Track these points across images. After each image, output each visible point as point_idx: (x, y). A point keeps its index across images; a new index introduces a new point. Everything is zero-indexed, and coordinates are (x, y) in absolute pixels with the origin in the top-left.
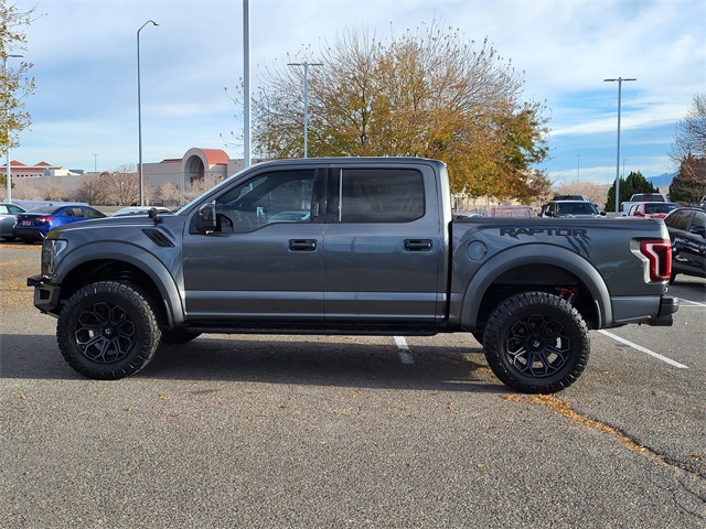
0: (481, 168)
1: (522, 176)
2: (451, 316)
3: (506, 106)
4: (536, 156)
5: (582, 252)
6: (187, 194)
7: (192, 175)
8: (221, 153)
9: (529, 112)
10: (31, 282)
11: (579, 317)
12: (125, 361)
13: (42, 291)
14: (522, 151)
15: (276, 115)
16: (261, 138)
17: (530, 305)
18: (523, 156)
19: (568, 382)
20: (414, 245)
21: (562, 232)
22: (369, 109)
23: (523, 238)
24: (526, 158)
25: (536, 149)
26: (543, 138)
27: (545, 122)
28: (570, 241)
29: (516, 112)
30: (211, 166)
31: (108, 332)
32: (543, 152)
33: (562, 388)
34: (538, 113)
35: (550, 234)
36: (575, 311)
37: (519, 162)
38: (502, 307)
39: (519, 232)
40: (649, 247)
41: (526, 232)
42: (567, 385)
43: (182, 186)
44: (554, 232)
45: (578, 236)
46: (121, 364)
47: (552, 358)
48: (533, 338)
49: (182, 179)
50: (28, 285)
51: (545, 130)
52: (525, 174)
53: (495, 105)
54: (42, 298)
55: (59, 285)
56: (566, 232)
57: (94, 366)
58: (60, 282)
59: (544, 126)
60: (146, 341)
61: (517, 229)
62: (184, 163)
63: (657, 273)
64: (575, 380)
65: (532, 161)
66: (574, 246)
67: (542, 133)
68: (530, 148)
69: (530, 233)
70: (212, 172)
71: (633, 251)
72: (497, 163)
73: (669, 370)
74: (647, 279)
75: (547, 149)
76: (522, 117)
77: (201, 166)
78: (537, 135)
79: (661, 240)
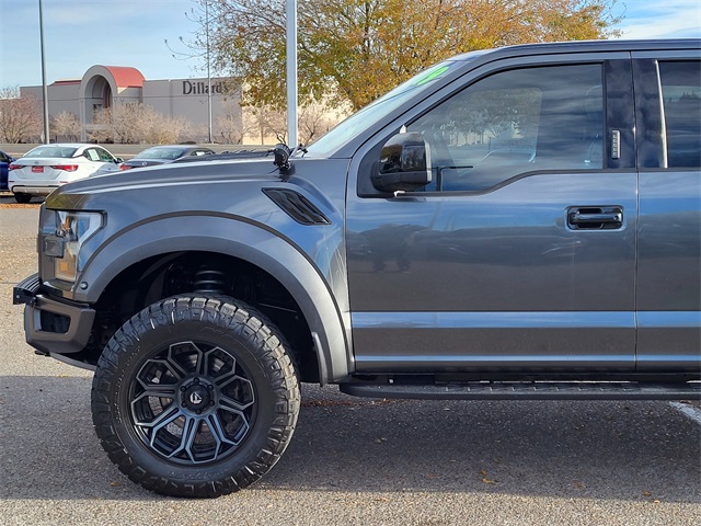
6: (89, 127)
7: (97, 102)
8: (134, 72)
10: (21, 295)
12: (237, 459)
13: (43, 313)
16: (223, 45)
30: (120, 90)
31: (195, 400)
43: (83, 115)
46: (228, 466)
49: (82, 107)
50: (16, 302)
54: (44, 328)
55: (92, 306)
57: (172, 471)
58: (95, 300)
60: (281, 418)
62: (84, 86)
70: (122, 98)
77: (108, 89)
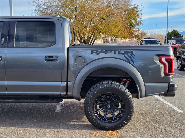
0: (118, 27)
1: (133, 31)
2: (68, 93)
3: (127, 6)
4: (138, 23)
5: (131, 62)
9: (135, 7)
11: (129, 93)
14: (133, 21)
15: (44, 9)
17: (105, 88)
18: (133, 23)
19: (123, 125)
20: (50, 59)
21: (121, 52)
22: (78, 6)
23: (103, 55)
24: (135, 24)
25: (138, 21)
26: (140, 17)
27: (141, 11)
28: (125, 56)
29: (131, 7)
32: (140, 22)
33: (120, 128)
34: (139, 8)
35: (115, 53)
36: (127, 91)
37: (132, 26)
38: (92, 89)
39: (101, 52)
40: (164, 59)
41: (103, 52)
42: (123, 126)
44: (117, 52)
45: (129, 54)
47: (116, 113)
48: (108, 103)
51: (141, 14)
52: (134, 30)
53: (123, 5)
56: (123, 52)
59: (140, 12)
61: (99, 51)
63: (167, 72)
64: (126, 124)
65: (136, 25)
66: (127, 59)
67: (140, 15)
68: (136, 21)
69: (106, 53)
71: (156, 61)
72: (124, 26)
73: (175, 114)
74: (162, 75)
75: (142, 21)
76: (133, 9)
78: (138, 16)
79: (169, 56)
